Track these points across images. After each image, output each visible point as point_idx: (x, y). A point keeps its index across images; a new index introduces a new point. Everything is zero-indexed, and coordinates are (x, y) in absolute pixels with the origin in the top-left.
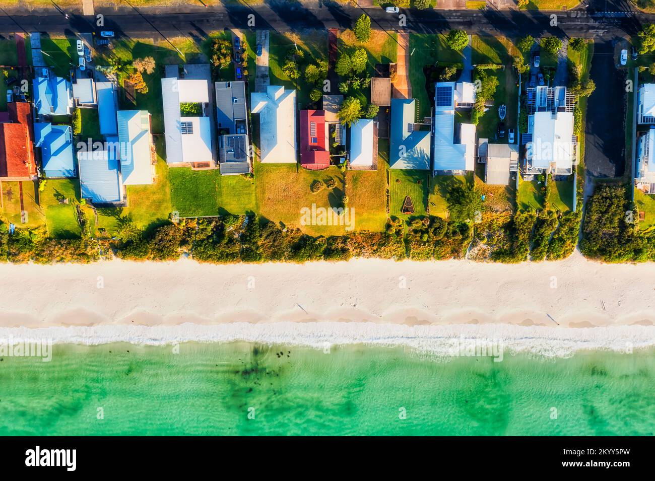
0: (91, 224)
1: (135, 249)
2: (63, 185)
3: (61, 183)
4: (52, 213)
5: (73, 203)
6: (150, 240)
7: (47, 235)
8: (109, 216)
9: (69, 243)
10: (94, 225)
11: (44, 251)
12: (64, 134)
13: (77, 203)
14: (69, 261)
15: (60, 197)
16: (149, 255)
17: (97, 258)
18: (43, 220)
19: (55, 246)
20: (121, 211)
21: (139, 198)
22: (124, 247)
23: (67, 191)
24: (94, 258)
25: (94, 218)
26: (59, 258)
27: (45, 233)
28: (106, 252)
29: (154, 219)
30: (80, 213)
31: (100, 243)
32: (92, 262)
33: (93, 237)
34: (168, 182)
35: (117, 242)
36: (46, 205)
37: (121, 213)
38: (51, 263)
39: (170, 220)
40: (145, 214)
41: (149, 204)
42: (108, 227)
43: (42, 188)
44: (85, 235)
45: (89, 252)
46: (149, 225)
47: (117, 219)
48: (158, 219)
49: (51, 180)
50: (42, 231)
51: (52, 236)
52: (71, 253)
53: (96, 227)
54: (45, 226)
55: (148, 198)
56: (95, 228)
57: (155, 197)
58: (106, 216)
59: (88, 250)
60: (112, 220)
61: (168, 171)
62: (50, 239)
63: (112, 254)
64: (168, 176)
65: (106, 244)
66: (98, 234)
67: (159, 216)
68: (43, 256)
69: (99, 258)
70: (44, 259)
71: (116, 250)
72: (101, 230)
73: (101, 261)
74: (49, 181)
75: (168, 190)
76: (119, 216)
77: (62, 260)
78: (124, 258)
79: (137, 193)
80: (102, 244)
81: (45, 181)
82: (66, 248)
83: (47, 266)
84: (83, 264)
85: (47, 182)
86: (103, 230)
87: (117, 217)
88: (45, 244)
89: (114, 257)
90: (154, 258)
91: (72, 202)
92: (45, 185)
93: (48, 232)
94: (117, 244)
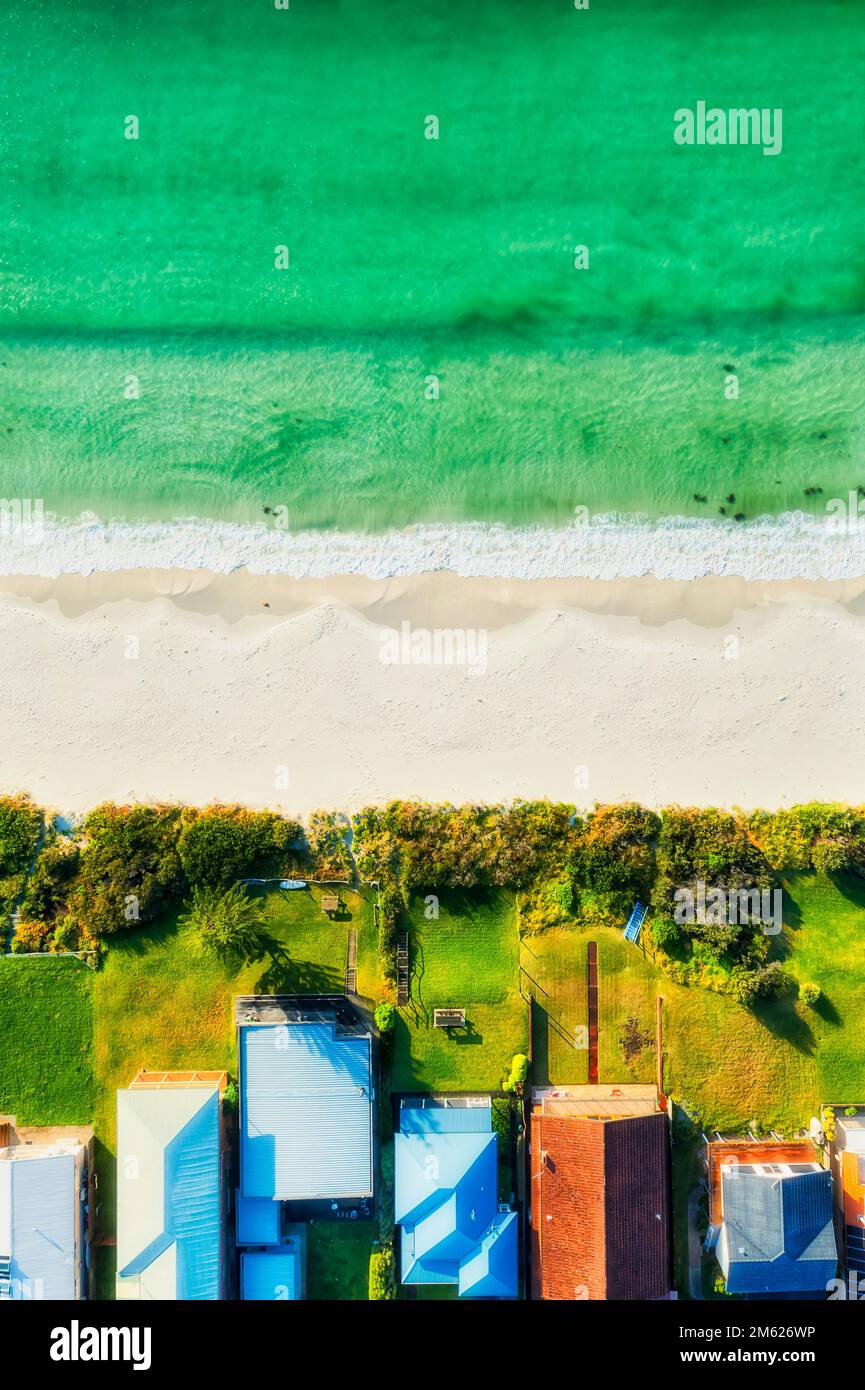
0: (373, 935)
1: (229, 852)
2: (449, 1071)
3: (451, 1079)
4: (491, 978)
5: (418, 1010)
6: (171, 881)
7: (520, 900)
8: (307, 965)
9: (447, 873)
10: (363, 931)
11: (536, 847)
12: (417, 1257)
13: (405, 1012)
14: (459, 813)
15: (463, 1033)
16: (188, 827)
17: (364, 821)
18: (528, 952)
19: (496, 865)
20: (263, 985)
21: (198, 1023)
22: (265, 857)
23: (436, 1053)
24: (371, 824)
25: (359, 958)
26: (491, 821)
27: (527, 909)
28: (330, 842)
29: (155, 953)
30: (400, 975)
31: (347, 873)
32: (382, 806)
33: (368, 893)
34: (98, 1076)
35: (293, 873)
36: (508, 1007)
37: (265, 976)
38: (519, 806)
39: (104, 948)
40: (182, 968)
41: (167, 1004)
42: (319, 924)
43: (518, 1062)
44: (395, 900)
45: (384, 841)
46: (174, 932)
47: (283, 953)
48: (141, 951)
49: (486, 1087)
50: (536, 915)
51: (506, 895)
52: (445, 839)
53: (355, 927)
54: (522, 933)
55: (169, 1024)
56: (362, 922)
57: (143, 1026)
58: (319, 963)
59: (389, 848)
60: (301, 951)
61: (96, 1114)
62: (512, 888)
63: (312, 833)
64: (99, 1097)
65: (327, 866)
66: (354, 901)
67: (137, 963)
68: (542, 830)
69: (357, 820)
70: (539, 820)
71: (297, 846)
72: (341, 916)
73: (355, 809)
74: (492, 1085)
75: (101, 1051)
76: (275, 962)
77: (481, 816)
78: (271, 820)
79: (202, 1042)
80: (339, 868)
81: (506, 1087)
82: (458, 856)
83: (531, 797)
84: (412, 801)
85: (501, 1082)
86: (337, 913)
87: (282, 961)
88: (533, 870)
89: (305, 824)
90: (175, 815)
91: (422, 1014)
92: (509, 1072)
93: (519, 910)
94: (290, 866)
